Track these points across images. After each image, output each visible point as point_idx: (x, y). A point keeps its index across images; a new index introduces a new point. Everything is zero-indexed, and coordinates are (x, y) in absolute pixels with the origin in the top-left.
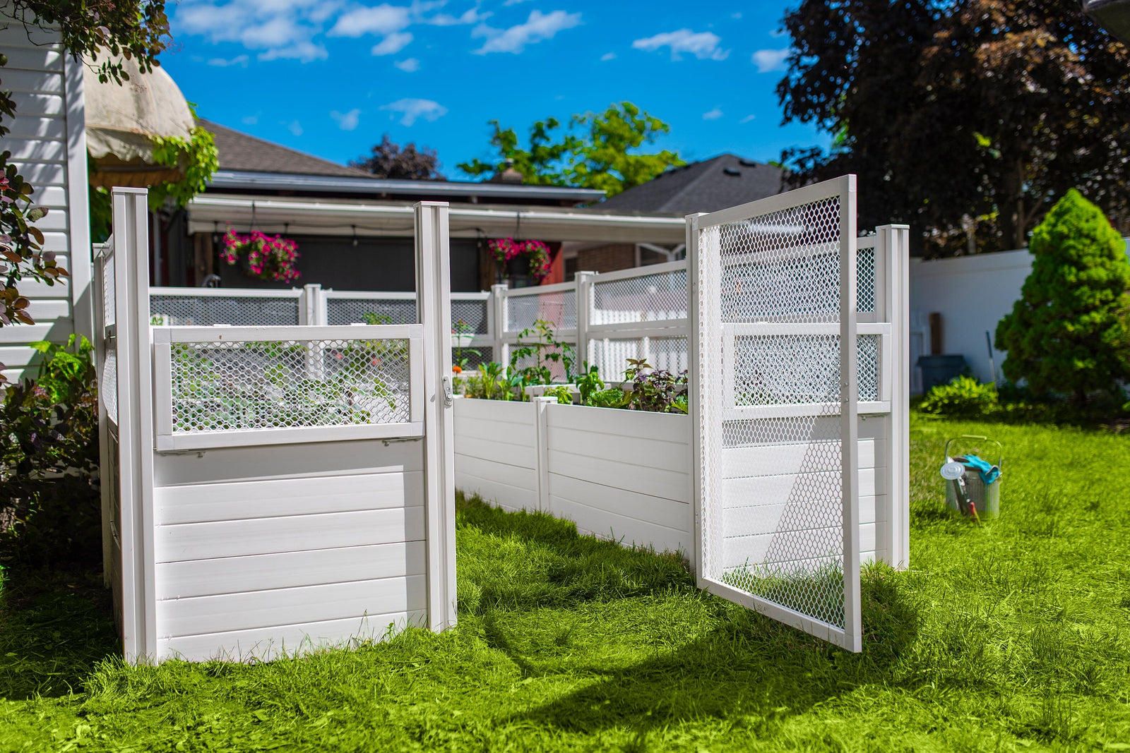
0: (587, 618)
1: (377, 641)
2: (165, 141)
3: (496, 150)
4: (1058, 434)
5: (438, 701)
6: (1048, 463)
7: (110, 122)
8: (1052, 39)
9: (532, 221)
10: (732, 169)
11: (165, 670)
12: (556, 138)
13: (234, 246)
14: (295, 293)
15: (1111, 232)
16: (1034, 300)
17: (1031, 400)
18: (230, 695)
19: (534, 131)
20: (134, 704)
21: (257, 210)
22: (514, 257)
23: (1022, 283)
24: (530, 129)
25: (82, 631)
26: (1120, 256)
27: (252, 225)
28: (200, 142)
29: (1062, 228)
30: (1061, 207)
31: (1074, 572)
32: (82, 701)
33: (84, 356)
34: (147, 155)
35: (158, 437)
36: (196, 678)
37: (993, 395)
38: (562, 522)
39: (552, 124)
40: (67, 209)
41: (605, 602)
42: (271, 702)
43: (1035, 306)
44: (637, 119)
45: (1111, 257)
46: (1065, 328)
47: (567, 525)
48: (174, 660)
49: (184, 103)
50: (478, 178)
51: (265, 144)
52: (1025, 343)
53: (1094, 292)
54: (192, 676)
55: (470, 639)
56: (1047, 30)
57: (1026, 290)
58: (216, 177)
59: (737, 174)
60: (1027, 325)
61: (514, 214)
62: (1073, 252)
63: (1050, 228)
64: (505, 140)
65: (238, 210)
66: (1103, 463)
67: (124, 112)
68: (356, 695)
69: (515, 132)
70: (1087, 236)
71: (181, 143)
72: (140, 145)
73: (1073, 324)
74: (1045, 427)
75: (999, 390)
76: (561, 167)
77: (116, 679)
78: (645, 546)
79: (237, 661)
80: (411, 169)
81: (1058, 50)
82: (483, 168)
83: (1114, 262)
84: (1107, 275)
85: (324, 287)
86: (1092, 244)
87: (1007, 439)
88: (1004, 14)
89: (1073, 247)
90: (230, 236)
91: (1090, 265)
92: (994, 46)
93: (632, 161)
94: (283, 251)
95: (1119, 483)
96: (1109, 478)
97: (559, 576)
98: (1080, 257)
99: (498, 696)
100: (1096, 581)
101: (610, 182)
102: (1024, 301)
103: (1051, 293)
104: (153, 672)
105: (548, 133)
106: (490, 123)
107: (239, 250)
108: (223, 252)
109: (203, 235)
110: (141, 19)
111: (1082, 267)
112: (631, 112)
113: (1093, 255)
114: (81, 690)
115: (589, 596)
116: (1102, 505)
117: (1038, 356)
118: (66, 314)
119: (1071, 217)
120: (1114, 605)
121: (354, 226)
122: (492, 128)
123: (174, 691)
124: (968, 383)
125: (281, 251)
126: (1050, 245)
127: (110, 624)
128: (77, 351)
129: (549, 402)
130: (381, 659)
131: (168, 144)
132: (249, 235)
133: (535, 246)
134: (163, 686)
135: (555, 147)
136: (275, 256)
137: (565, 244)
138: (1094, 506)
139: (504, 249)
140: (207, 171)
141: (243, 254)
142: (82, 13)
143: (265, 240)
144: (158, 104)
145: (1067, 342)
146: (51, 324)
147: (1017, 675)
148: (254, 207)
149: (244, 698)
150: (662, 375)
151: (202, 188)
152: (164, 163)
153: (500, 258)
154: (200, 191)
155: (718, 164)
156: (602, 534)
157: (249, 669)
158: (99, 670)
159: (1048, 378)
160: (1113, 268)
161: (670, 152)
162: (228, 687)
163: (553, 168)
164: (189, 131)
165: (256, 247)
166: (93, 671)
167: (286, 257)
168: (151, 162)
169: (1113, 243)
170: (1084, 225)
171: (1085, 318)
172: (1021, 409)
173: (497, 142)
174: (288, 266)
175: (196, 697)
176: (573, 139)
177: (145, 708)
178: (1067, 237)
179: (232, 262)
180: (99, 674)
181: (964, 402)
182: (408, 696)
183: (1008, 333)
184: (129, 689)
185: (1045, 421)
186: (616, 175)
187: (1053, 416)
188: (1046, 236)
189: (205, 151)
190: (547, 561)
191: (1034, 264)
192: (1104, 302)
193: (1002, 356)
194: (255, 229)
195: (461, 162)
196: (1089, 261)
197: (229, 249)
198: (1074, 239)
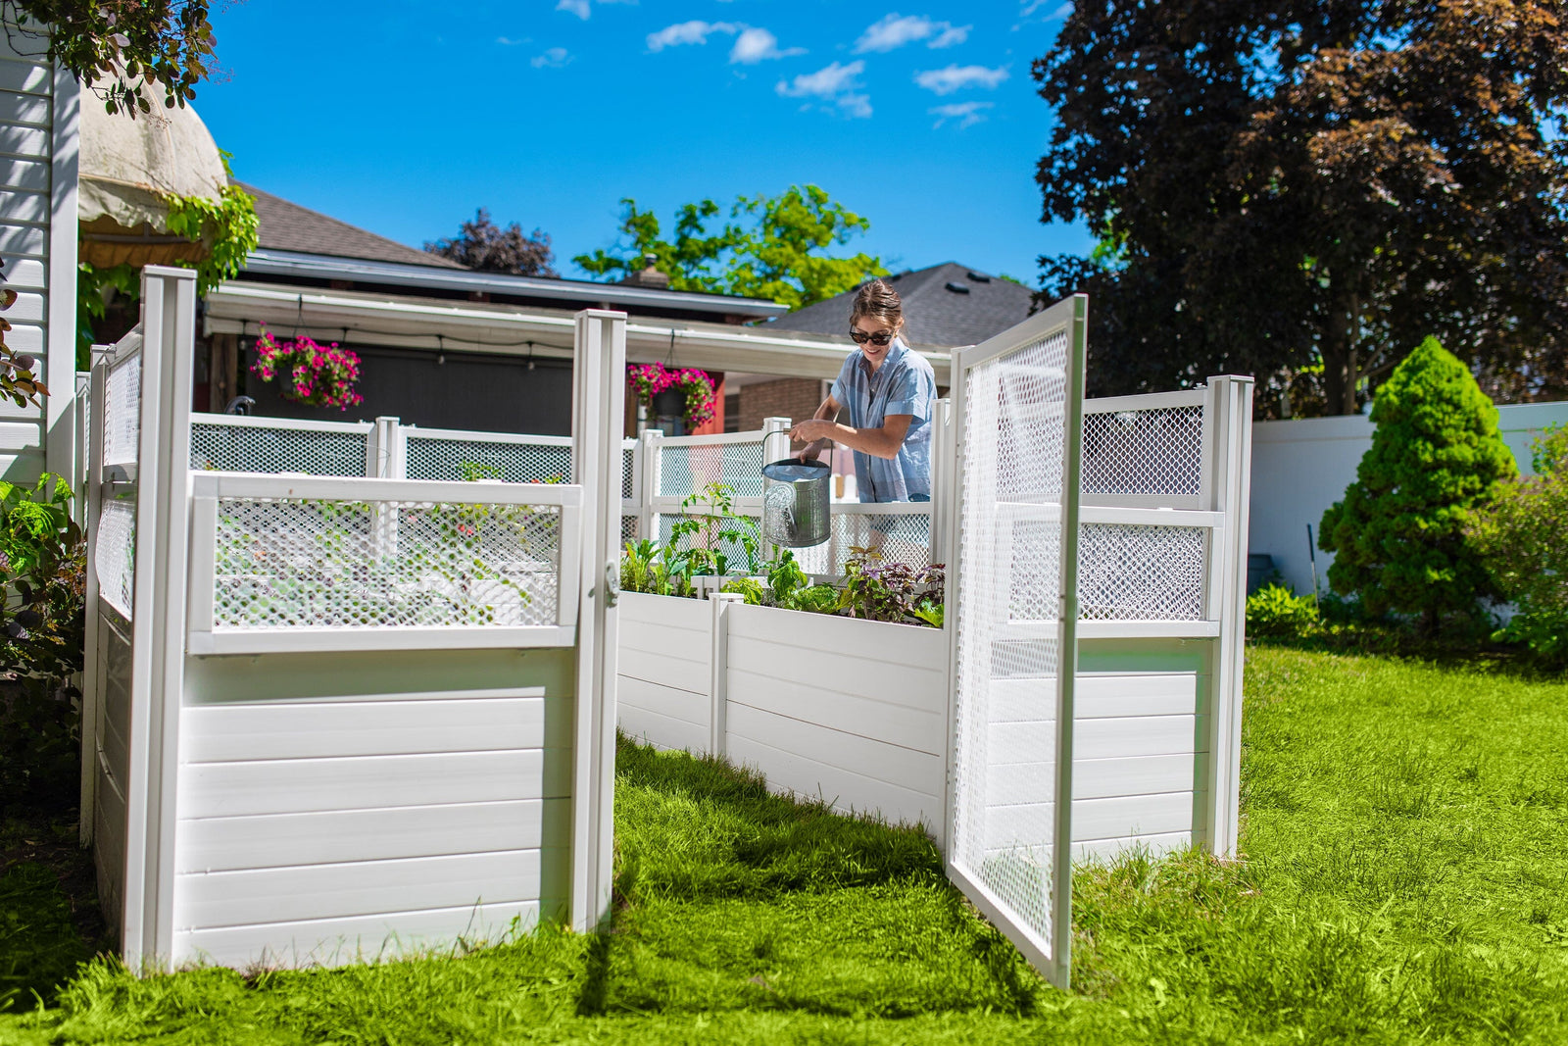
0: (794, 916)
1: (493, 944)
2: (185, 202)
3: (628, 240)
4: (1405, 670)
5: (591, 1038)
6: (1399, 711)
7: (107, 171)
8: (1411, 131)
9: (690, 342)
10: (957, 285)
11: (184, 977)
12: (713, 228)
13: (271, 356)
14: (363, 427)
15: (1480, 398)
16: (1374, 486)
17: (1365, 622)
18: (282, 1020)
19: (682, 217)
20: (138, 1029)
21: (304, 307)
22: (666, 390)
23: (1360, 460)
24: (677, 215)
25: (50, 912)
26: (1491, 430)
27: (296, 327)
28: (235, 206)
29: (1415, 389)
30: (1414, 360)
31: (1460, 869)
32: (58, 1022)
33: (59, 506)
34: (158, 222)
35: (192, 635)
36: (230, 992)
37: (1313, 612)
38: (746, 772)
39: (708, 209)
40: (46, 293)
41: (817, 893)
42: (343, 1032)
43: (1376, 494)
44: (824, 208)
45: (1480, 431)
46: (1416, 525)
47: (752, 776)
48: (199, 965)
49: (215, 151)
50: (604, 278)
51: (311, 213)
52: (1361, 541)
53: (1456, 477)
54: (224, 989)
55: (629, 943)
56: (1404, 120)
57: (1363, 469)
58: (254, 259)
59: (965, 292)
60: (1364, 518)
61: (668, 331)
62: (1429, 422)
63: (1399, 387)
64: (642, 226)
65: (278, 306)
66: (1473, 713)
67: (128, 158)
68: (471, 1025)
69: (656, 217)
70: (1449, 401)
71: (208, 206)
72: (149, 207)
73: (1427, 522)
74: (1386, 658)
75: (1321, 606)
76: (719, 268)
77: (111, 990)
78: (869, 813)
79: (290, 966)
80: (513, 261)
81: (1416, 147)
82: (611, 264)
83: (1483, 438)
84: (1474, 456)
85: (404, 422)
86: (1454, 413)
87: (1337, 674)
88: (1345, 93)
89: (1431, 415)
90: (266, 341)
91: (1453, 440)
92: (1333, 136)
93: (817, 266)
94: (340, 366)
95: (1498, 743)
96: (1484, 735)
97: (751, 853)
98: (1438, 428)
99: (680, 1033)
100: (1490, 883)
101: (784, 293)
102: (1361, 484)
103: (1399, 475)
104: (165, 982)
105: (703, 221)
106: (623, 201)
107: (277, 362)
108: (255, 363)
109: (226, 338)
110: (174, 26)
111: (1441, 443)
112: (818, 200)
113: (1456, 428)
114: (56, 1005)
115: (796, 884)
116: (1481, 773)
117: (1378, 562)
118: (36, 443)
119: (1428, 373)
120: (1522, 920)
121: (440, 337)
122: (625, 209)
123: (197, 1011)
124: (1279, 594)
125: (338, 365)
126: (1399, 411)
127: (93, 902)
128: (50, 498)
129: (731, 601)
130: (502, 970)
131: (189, 207)
132: (294, 341)
133: (695, 377)
134: (181, 1002)
135: (711, 241)
136: (330, 372)
137: (728, 375)
138: (1471, 775)
139: (650, 378)
140: (241, 247)
141: (284, 367)
142: (90, 12)
143: (316, 350)
144: (178, 150)
145: (1418, 544)
146: (14, 457)
147: (1410, 1020)
148: (301, 302)
149: (302, 1024)
150: (898, 571)
151: (234, 271)
152: (181, 234)
153: (644, 391)
154: (230, 277)
155: (938, 276)
156: (804, 793)
157: (308, 980)
158: (85, 976)
159: (1391, 592)
160: (1482, 446)
161: (869, 257)
162: (278, 1007)
163: (708, 269)
164: (220, 191)
165: (303, 358)
166: (76, 978)
167: (345, 375)
168: (163, 231)
169: (1483, 413)
170: (1444, 385)
171: (1443, 512)
172: (1352, 633)
173: (632, 229)
174: (346, 387)
175: (230, 1021)
176: (737, 231)
177: (153, 1036)
178: (1422, 401)
179: (268, 378)
180: (85, 982)
181: (1274, 620)
182: (548, 1029)
183: (1337, 528)
184: (130, 1006)
185: (1385, 651)
186: (795, 284)
187: (1396, 644)
188: (1392, 397)
189: (241, 220)
190: (732, 830)
191: (1375, 435)
192: (1468, 492)
193: (1328, 559)
194: (300, 333)
195: (580, 253)
196: (1450, 437)
197: (264, 360)
198: (1431, 404)
